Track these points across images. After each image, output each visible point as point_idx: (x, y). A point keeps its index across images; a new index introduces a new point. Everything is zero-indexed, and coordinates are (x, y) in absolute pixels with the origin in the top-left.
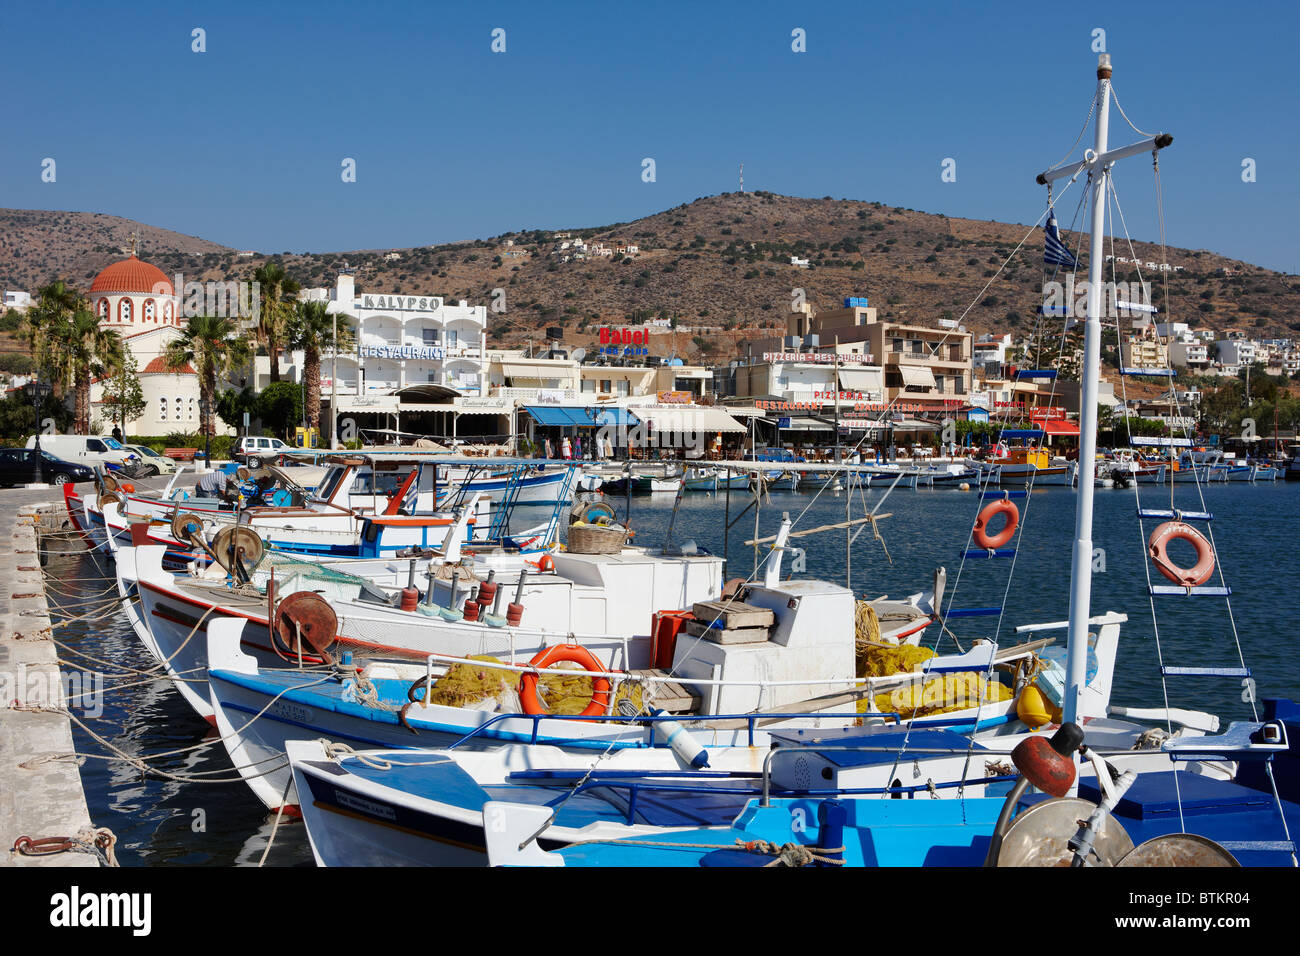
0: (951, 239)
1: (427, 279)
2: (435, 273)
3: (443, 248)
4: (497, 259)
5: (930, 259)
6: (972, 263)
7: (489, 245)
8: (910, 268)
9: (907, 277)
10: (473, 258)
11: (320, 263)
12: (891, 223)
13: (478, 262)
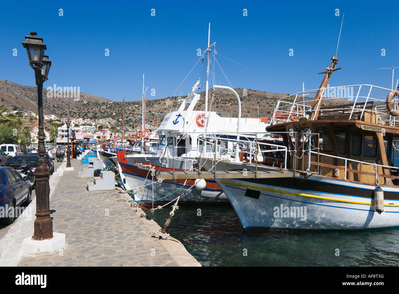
0: (265, 97)
1: (149, 108)
2: (151, 107)
3: (153, 101)
4: (165, 103)
5: (258, 103)
6: (268, 103)
7: (163, 100)
8: (253, 105)
9: (252, 107)
10: (160, 103)
11: (127, 104)
12: (253, 94)
13: (161, 104)
